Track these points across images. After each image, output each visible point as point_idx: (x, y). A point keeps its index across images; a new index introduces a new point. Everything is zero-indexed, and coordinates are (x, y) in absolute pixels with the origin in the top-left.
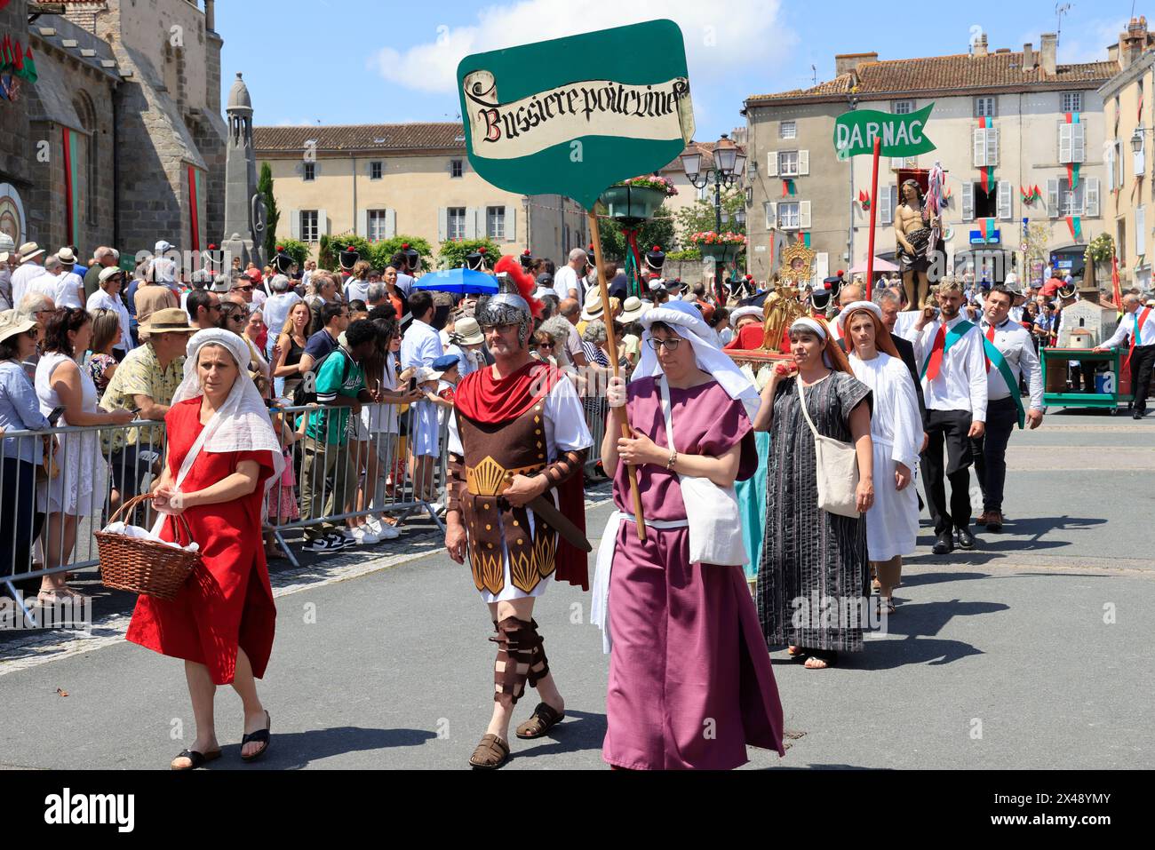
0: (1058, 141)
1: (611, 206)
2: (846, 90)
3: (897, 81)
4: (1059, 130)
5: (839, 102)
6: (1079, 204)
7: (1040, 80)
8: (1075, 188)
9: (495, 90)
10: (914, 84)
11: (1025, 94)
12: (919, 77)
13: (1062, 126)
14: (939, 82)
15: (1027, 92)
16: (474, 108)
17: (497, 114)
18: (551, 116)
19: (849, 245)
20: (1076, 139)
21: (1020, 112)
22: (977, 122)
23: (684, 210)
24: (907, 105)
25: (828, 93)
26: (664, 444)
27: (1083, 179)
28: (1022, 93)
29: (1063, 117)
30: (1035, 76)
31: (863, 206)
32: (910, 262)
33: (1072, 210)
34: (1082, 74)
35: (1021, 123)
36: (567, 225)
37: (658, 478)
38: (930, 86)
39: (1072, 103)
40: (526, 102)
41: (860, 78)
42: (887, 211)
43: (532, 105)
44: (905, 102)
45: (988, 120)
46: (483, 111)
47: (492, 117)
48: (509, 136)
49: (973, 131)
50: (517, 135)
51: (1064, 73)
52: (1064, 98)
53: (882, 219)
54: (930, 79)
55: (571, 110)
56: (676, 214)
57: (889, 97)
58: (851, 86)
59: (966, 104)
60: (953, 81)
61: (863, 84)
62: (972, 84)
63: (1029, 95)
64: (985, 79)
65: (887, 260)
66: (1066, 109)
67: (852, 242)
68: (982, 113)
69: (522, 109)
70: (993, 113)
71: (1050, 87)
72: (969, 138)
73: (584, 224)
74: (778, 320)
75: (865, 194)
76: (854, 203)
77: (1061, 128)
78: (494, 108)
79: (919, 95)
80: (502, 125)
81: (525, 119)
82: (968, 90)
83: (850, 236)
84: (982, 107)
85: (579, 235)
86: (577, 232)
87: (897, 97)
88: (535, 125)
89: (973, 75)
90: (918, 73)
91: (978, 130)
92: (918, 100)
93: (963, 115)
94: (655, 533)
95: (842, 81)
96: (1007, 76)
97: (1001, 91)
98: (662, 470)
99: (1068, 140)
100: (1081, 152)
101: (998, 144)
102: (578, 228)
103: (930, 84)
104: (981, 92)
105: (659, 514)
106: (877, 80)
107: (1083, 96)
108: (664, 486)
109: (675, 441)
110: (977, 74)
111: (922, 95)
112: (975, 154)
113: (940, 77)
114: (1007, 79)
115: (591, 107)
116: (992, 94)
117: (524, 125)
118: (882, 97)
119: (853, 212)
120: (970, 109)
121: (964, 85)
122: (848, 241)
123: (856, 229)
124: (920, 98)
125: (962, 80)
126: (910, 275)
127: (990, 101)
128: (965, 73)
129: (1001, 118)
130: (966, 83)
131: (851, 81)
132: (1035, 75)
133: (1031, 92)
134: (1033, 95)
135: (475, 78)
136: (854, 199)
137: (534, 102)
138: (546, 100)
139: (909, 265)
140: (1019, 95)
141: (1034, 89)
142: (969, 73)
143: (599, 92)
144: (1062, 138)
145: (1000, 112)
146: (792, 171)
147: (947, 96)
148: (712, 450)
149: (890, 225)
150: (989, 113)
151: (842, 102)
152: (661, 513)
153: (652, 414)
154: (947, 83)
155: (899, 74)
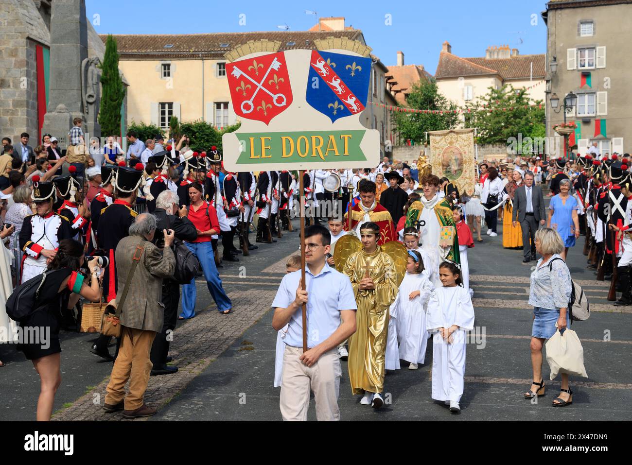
23: (468, 105)
56: (461, 108)
146: (589, 65)
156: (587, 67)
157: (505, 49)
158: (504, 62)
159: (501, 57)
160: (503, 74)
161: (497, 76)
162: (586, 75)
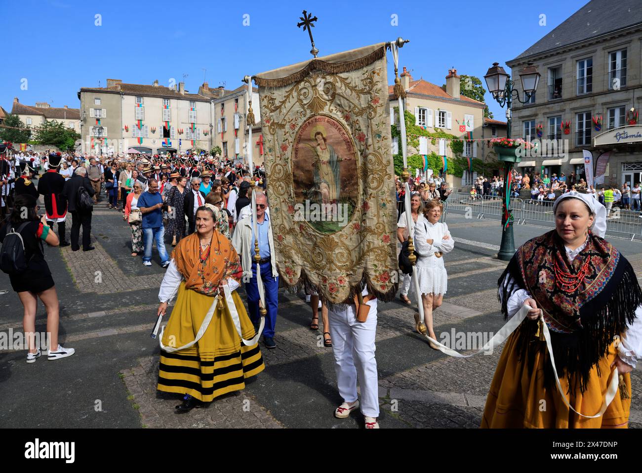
0: (189, 116)
2: (119, 90)
4: (189, 112)
7: (182, 96)
12: (141, 90)
15: (179, 99)
21: (177, 105)
27: (196, 128)
29: (190, 108)
33: (193, 137)
38: (147, 93)
39: (192, 104)
42: (135, 133)
44: (140, 97)
49: (163, 109)
53: (133, 136)
54: (145, 91)
57: (135, 94)
61: (123, 89)
64: (165, 93)
71: (186, 99)
72: (162, 112)
79: (145, 95)
82: (161, 96)
87: (138, 95)
96: (171, 94)
97: (171, 98)
99: (192, 116)
100: (196, 120)
101: (171, 115)
104: (165, 97)
107: (195, 103)
112: (164, 117)
113: (149, 91)
116: (168, 98)
118: (132, 94)
119: (122, 132)
123: (123, 138)
127: (167, 101)
130: (159, 94)
136: (123, 128)
147: (154, 97)
151: (118, 94)
156: (98, 117)
157: (45, 104)
158: (45, 110)
159: (43, 107)
160: (45, 115)
161: (43, 115)
162: (98, 120)
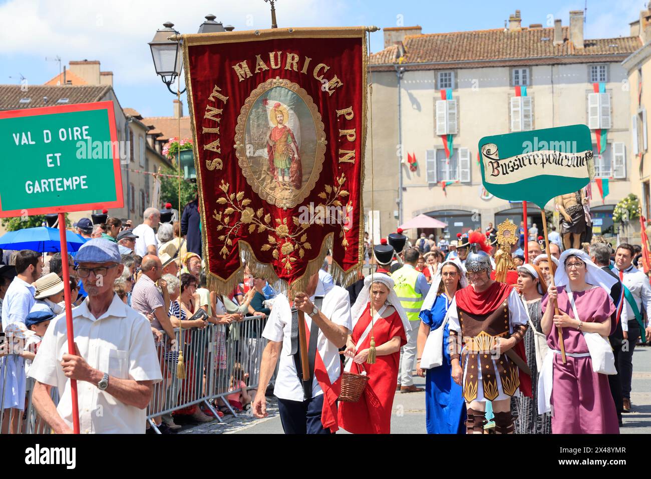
0: (587, 109)
1: (186, 168)
2: (394, 60)
3: (440, 53)
4: (587, 99)
5: (387, 71)
6: (607, 167)
7: (569, 53)
8: (603, 152)
9: (497, 153)
10: (455, 55)
11: (556, 66)
12: (460, 49)
13: (590, 95)
14: (478, 54)
15: (558, 64)
16: (486, 161)
17: (498, 164)
18: (525, 165)
19: (398, 204)
20: (603, 107)
21: (552, 82)
22: (513, 91)
24: (450, 75)
25: (377, 63)
26: (574, 317)
27: (610, 144)
28: (553, 65)
29: (591, 87)
30: (565, 49)
31: (411, 167)
32: (568, 227)
33: (601, 172)
34: (607, 47)
35: (553, 92)
36: (132, 184)
37: (574, 334)
38: (470, 57)
39: (598, 74)
40: (513, 159)
41: (406, 49)
42: (433, 172)
43: (516, 160)
44: (447, 72)
45: (523, 89)
46: (491, 162)
47: (495, 165)
48: (504, 174)
49: (509, 99)
50: (508, 173)
51: (591, 47)
52: (591, 70)
53: (428, 180)
54: (469, 51)
55: (535, 163)
57: (433, 67)
58: (398, 57)
59: (503, 73)
60: (491, 53)
61: (409, 55)
62: (508, 56)
63: (560, 66)
64: (520, 52)
65: (434, 217)
66: (593, 80)
67: (401, 200)
68: (517, 83)
69: (511, 162)
70: (528, 82)
71: (578, 59)
72: (507, 106)
73: (148, 183)
74: (504, 265)
75: (412, 156)
76: (403, 165)
77: (589, 97)
78: (497, 161)
79: (460, 66)
80: (500, 169)
81: (512, 166)
82: (505, 61)
83: (400, 196)
84: (517, 77)
85: (143, 194)
86: (141, 190)
87: (440, 67)
88: (516, 169)
89: (509, 48)
90: (459, 46)
91: (514, 98)
92: (459, 71)
93: (501, 85)
94: (573, 360)
95: (390, 52)
96: (539, 49)
97: (534, 63)
98: (575, 330)
99: (596, 108)
100: (608, 119)
101: (533, 111)
102: (142, 186)
103: (470, 56)
104: (516, 64)
105: (576, 350)
106: (421, 51)
107: (609, 68)
108: (577, 337)
109: (579, 316)
110: (512, 47)
111: (463, 66)
112: (513, 120)
113: (479, 49)
114: (540, 52)
115: (545, 162)
116: (526, 66)
117: (511, 169)
118: (427, 67)
119: (401, 172)
120: (506, 78)
121: (501, 56)
122: (397, 200)
123: (404, 189)
124: (461, 68)
125: (499, 52)
126: (568, 235)
127: (524, 72)
128: (501, 46)
129: (535, 88)
130: (503, 55)
131: (398, 52)
132: (565, 47)
133: (562, 64)
134: (563, 66)
135: (487, 147)
136: (403, 161)
137: (517, 159)
138: (523, 158)
139: (568, 229)
140: (550, 66)
141: (564, 61)
142: (505, 45)
143: (549, 156)
144: (590, 106)
145: (533, 82)
147: (486, 67)
148: (599, 320)
149: (435, 185)
150: (524, 83)
151: (390, 71)
152: (577, 350)
153: (566, 304)
154: (486, 55)
155: (442, 46)
